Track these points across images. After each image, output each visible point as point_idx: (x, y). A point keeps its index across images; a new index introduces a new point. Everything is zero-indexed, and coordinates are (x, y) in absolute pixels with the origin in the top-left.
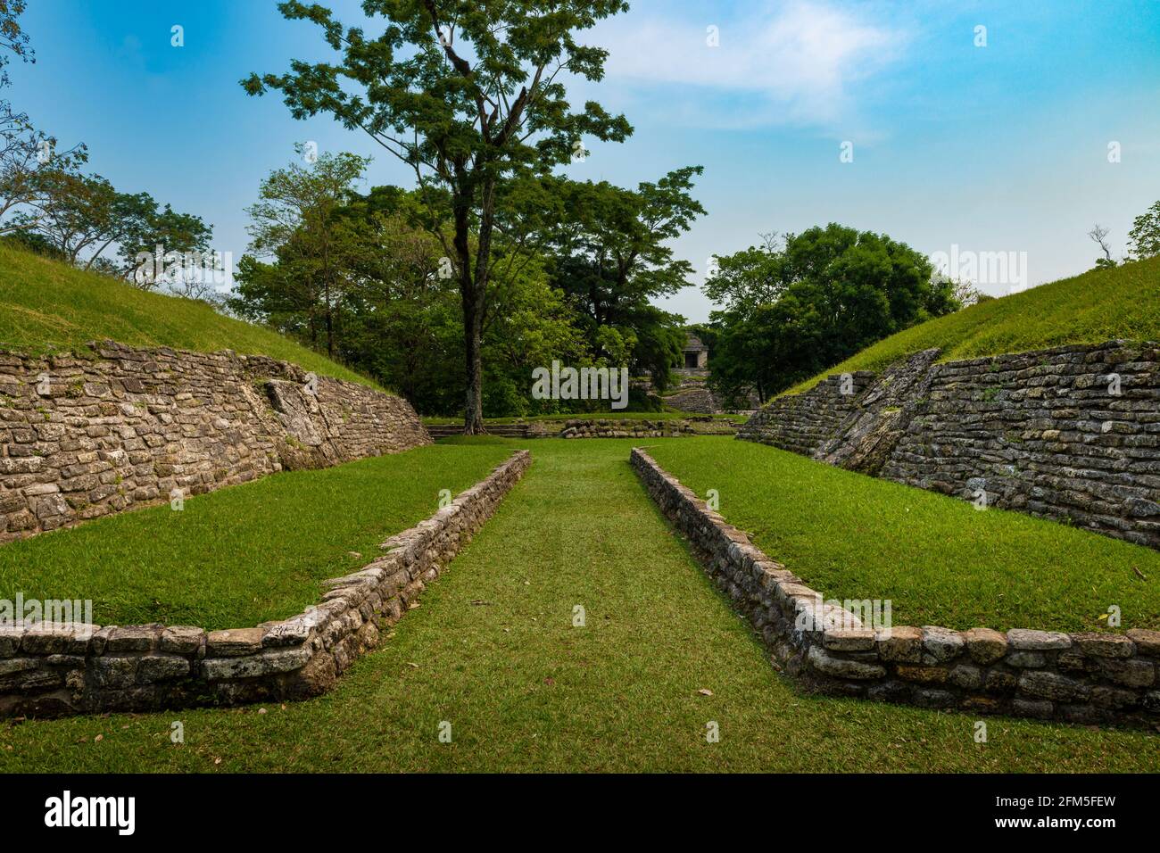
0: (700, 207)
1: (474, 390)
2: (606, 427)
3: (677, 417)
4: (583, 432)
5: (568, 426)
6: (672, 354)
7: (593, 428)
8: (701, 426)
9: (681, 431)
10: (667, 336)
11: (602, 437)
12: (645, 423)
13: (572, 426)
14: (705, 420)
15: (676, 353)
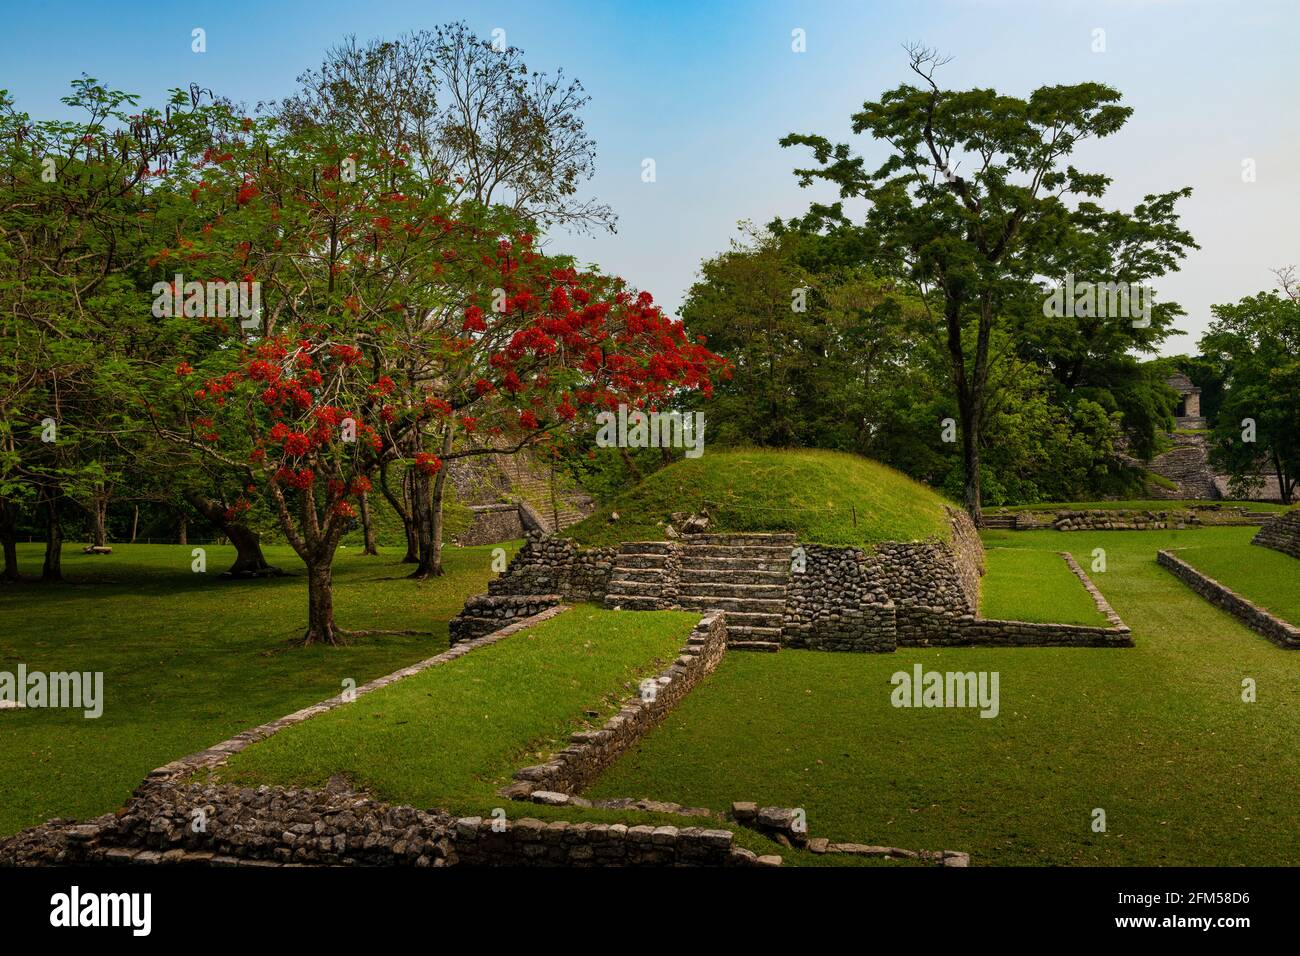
0: (1191, 240)
1: (973, 486)
2: (1102, 519)
3: (1179, 507)
4: (1078, 524)
5: (1061, 518)
6: (1160, 418)
7: (1088, 519)
8: (1209, 516)
9: (1186, 522)
10: (1153, 396)
11: (1100, 529)
12: (1145, 513)
13: (1066, 517)
14: (1213, 509)
15: (1164, 416)
